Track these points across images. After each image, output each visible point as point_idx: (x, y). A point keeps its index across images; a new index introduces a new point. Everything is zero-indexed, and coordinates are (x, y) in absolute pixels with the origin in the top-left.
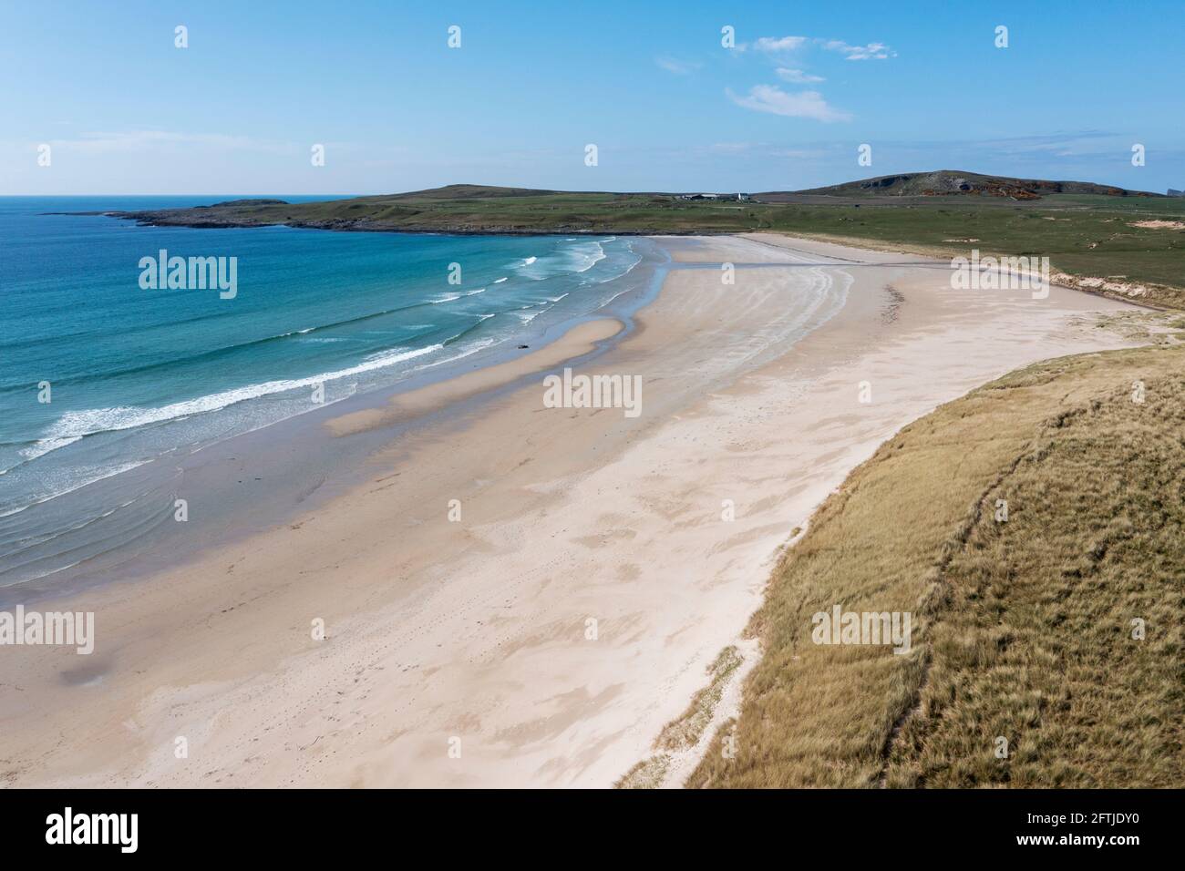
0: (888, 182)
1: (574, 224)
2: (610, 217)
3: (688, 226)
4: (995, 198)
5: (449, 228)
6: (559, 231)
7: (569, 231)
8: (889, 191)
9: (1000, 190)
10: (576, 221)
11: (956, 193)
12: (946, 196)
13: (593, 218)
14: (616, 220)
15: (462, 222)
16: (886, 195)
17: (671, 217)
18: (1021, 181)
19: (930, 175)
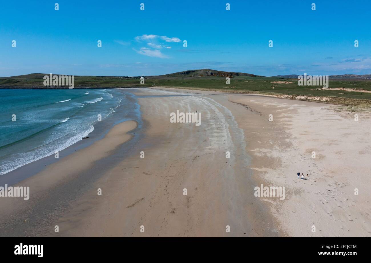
0: (188, 73)
1: (85, 85)
2: (98, 82)
3: (129, 85)
4: (221, 77)
5: (32, 87)
6: (79, 87)
7: (83, 88)
8: (190, 75)
9: (222, 75)
10: (85, 84)
11: (209, 76)
12: (207, 77)
13: (92, 83)
14: (101, 83)
15: (38, 85)
16: (188, 76)
17: (121, 82)
18: (227, 72)
19: (201, 70)
